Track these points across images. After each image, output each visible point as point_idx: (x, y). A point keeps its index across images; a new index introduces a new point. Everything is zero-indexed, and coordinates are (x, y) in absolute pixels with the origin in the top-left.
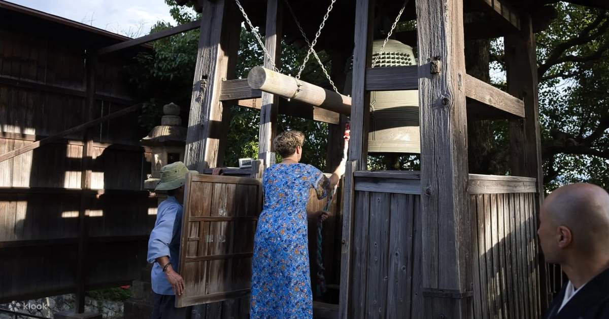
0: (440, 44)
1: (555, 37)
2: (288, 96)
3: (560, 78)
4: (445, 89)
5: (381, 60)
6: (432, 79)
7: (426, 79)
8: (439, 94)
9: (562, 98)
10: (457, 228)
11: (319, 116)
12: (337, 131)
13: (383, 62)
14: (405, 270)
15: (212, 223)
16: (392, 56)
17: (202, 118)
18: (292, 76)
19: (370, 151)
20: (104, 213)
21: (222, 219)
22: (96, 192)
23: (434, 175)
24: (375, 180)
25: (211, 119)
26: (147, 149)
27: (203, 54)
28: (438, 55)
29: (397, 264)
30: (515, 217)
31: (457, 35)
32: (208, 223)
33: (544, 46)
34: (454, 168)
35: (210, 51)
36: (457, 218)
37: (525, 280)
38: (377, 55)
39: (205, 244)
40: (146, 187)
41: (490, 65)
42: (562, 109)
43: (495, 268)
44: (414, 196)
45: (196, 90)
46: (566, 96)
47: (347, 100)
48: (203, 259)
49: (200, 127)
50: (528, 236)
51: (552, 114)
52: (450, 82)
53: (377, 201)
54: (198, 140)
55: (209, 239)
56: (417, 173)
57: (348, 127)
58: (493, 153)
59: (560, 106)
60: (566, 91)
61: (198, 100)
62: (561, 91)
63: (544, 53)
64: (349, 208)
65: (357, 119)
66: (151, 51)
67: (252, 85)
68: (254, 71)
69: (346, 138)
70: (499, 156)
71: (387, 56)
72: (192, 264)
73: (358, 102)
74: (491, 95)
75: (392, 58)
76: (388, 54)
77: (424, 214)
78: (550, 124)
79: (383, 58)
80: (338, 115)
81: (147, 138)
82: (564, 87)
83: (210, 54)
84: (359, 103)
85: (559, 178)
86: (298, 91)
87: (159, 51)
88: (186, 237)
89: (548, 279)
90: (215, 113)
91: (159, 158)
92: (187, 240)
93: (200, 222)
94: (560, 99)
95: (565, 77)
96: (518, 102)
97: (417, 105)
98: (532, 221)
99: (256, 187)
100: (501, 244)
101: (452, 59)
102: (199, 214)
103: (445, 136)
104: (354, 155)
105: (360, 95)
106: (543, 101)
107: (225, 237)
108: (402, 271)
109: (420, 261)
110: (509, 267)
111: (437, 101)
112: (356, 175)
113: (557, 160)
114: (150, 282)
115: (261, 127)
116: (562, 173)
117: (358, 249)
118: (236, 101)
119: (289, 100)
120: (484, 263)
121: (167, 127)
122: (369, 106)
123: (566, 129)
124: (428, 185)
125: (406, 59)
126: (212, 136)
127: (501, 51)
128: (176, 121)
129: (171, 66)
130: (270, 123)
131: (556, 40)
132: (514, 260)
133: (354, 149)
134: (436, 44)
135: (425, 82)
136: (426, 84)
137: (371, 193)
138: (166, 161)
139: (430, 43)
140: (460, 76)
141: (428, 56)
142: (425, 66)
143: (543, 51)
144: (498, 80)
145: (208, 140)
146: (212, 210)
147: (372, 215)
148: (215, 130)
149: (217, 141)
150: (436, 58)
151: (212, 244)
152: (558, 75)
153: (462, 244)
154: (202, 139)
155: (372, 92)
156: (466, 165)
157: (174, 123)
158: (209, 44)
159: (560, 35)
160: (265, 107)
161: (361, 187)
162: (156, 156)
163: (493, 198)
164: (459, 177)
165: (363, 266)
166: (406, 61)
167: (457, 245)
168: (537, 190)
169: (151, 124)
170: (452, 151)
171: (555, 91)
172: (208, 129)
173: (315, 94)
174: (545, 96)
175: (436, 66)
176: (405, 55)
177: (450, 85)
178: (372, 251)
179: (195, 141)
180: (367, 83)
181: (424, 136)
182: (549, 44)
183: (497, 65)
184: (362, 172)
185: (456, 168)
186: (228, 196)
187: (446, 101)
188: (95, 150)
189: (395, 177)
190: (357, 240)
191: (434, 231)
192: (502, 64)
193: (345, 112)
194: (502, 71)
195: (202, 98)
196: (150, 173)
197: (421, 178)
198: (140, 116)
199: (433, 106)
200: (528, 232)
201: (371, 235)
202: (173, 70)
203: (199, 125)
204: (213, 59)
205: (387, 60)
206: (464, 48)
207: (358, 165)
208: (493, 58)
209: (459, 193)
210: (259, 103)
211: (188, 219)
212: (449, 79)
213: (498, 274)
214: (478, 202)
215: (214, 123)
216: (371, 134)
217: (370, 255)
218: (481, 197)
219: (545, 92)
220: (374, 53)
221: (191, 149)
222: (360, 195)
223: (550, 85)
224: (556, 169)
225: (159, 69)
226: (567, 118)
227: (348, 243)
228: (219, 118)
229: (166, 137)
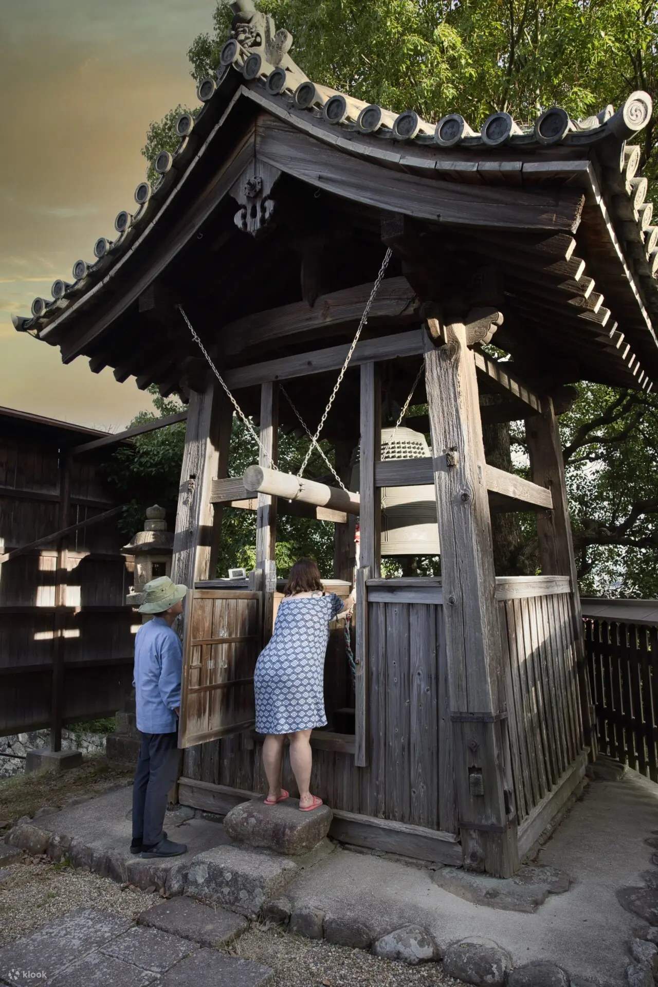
0: (456, 433)
1: (578, 416)
2: (288, 497)
3: (587, 461)
4: (464, 483)
5: (391, 451)
6: (449, 472)
7: (443, 473)
8: (458, 490)
9: (590, 482)
10: (486, 642)
11: (323, 515)
12: (345, 531)
13: (393, 452)
14: (429, 692)
15: (213, 646)
16: (402, 445)
17: (191, 523)
18: (293, 474)
19: (383, 553)
20: (80, 633)
21: (223, 641)
22: (72, 609)
23: (457, 581)
24: (392, 589)
25: (201, 523)
26: (129, 558)
27: (190, 449)
28: (454, 445)
29: (420, 685)
30: (549, 622)
31: (474, 422)
32: (209, 646)
33: (567, 426)
34: (479, 571)
35: (198, 447)
36: (485, 630)
37: (564, 693)
38: (387, 444)
39: (207, 671)
40: (129, 603)
41: (511, 448)
42: (591, 494)
43: (530, 683)
44: (436, 606)
45: (183, 491)
46: (594, 480)
47: (355, 497)
48: (206, 689)
49: (189, 534)
50: (564, 643)
51: (581, 499)
52: (469, 476)
53: (394, 613)
54: (187, 549)
55: (210, 665)
56: (438, 579)
57: (358, 529)
58: (520, 548)
59: (590, 491)
60: (594, 474)
61: (185, 503)
62: (589, 474)
63: (568, 433)
64: (362, 622)
65: (367, 519)
66: (132, 446)
67: (248, 487)
68: (250, 471)
69: (357, 541)
70: (527, 550)
71: (397, 446)
72: (194, 695)
73: (367, 499)
74: (515, 486)
75: (403, 448)
76: (398, 443)
77: (447, 626)
78: (580, 511)
79: (393, 448)
80: (345, 514)
81: (128, 546)
82: (592, 470)
83: (198, 450)
84: (369, 502)
85: (594, 570)
86: (300, 490)
87: (141, 445)
88: (189, 663)
89: (588, 690)
90: (206, 518)
91: (142, 569)
92: (190, 667)
93: (201, 646)
94: (588, 483)
95: (592, 460)
96: (545, 492)
97: (434, 499)
98: (567, 625)
99: (255, 601)
100: (535, 655)
101: (470, 450)
102: (201, 637)
103: (467, 537)
104: (365, 562)
105: (370, 492)
106: (571, 485)
107: (227, 661)
108: (425, 693)
109: (446, 680)
110: (545, 680)
111: (455, 497)
112: (369, 584)
113: (590, 551)
114: (135, 713)
115: (258, 531)
116: (597, 565)
117: (374, 669)
118: (229, 502)
119: (290, 501)
120: (517, 679)
121: (152, 533)
122: (380, 503)
123: (597, 516)
124: (450, 592)
125: (418, 448)
126: (203, 544)
127: (522, 432)
128: (162, 525)
129: (154, 460)
130: (269, 527)
131: (579, 419)
132: (551, 672)
133: (366, 555)
134: (451, 433)
135: (441, 476)
136: (443, 478)
137: (386, 604)
138: (150, 572)
139: (445, 432)
140: (479, 468)
141: (443, 447)
142: (440, 457)
143: (567, 431)
144: (521, 465)
145: (199, 548)
146: (213, 631)
147: (389, 629)
148: (206, 536)
149: (208, 549)
150: (452, 449)
151: (213, 672)
152: (584, 458)
153: (492, 659)
154: (191, 547)
155: (382, 489)
156: (492, 569)
157: (158, 528)
158: (197, 438)
159: (583, 414)
160: (262, 509)
161: (375, 597)
162: (139, 566)
163: (524, 603)
164: (485, 581)
165: (382, 690)
166: (418, 451)
167: (487, 660)
168: (571, 589)
169: (133, 530)
170: (475, 553)
171: (583, 475)
172: (197, 537)
173: (319, 492)
174: (573, 480)
175: (453, 458)
176: (417, 444)
177: (469, 478)
178: (391, 671)
179: (183, 550)
180: (377, 477)
181: (443, 537)
182: (573, 423)
183: (518, 448)
184: (375, 581)
185: (481, 572)
186: (229, 613)
187: (465, 497)
188: (71, 560)
189: (414, 585)
190: (373, 659)
191: (460, 646)
192: (524, 446)
193: (353, 511)
194: (524, 454)
195: (190, 500)
196: (132, 584)
197: (443, 585)
198: (120, 521)
199: (451, 503)
200: (564, 638)
201: (389, 655)
202: (156, 465)
203: (187, 531)
204: (200, 456)
205: (397, 450)
206: (482, 436)
207: (371, 571)
208: (513, 440)
209: (486, 600)
210: (255, 504)
211: (190, 644)
212: (468, 472)
213: (533, 689)
214: (508, 609)
215: (205, 528)
216: (383, 534)
217: (388, 675)
218: (510, 602)
219: (573, 476)
220: (382, 443)
221: (179, 560)
222: (374, 608)
223: (578, 468)
224: (590, 561)
225: (141, 464)
226: (597, 504)
227: (363, 663)
228: (210, 523)
229: (149, 544)
